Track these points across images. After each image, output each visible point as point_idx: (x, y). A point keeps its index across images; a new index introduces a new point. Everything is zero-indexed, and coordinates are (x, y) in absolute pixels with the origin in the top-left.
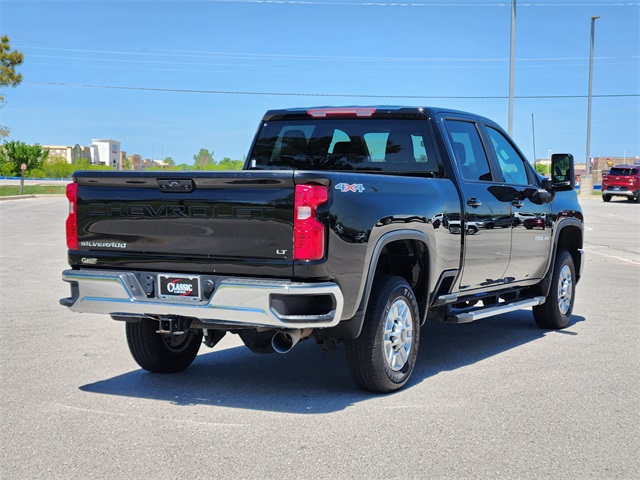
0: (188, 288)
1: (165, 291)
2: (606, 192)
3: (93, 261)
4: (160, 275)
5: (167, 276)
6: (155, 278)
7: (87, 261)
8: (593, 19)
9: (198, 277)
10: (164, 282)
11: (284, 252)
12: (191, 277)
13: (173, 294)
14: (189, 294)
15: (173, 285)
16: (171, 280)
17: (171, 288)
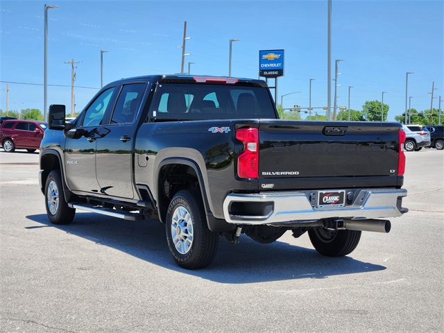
0: (336, 198)
1: (321, 203)
3: (270, 186)
4: (319, 192)
5: (324, 192)
7: (265, 186)
9: (344, 191)
10: (322, 195)
11: (394, 171)
12: (339, 191)
13: (326, 203)
14: (336, 203)
15: (327, 198)
16: (326, 194)
17: (325, 199)
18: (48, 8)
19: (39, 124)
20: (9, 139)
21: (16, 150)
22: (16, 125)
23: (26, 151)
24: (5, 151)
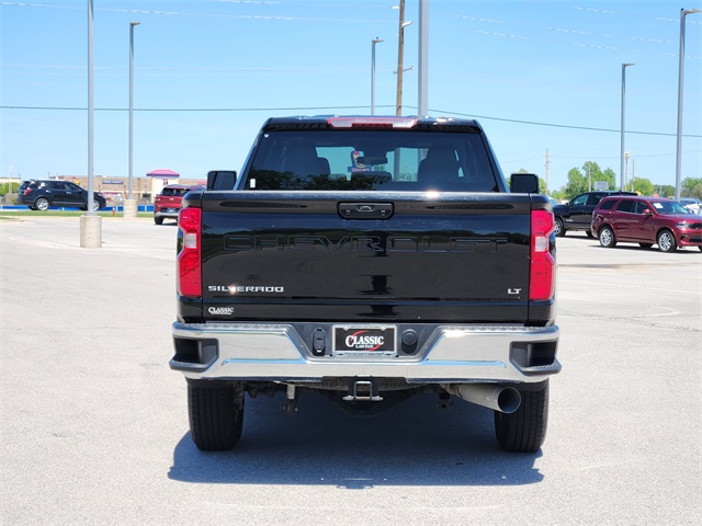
0: (377, 340)
2: (159, 214)
3: (227, 311)
4: (335, 326)
5: (346, 327)
6: (328, 330)
7: (215, 311)
8: (132, 25)
9: (394, 326)
10: (341, 335)
11: (518, 291)
12: (383, 327)
13: (354, 348)
14: (378, 348)
15: (355, 338)
16: (351, 332)
17: (351, 342)
18: (686, 13)
19: (652, 203)
20: (607, 226)
21: (618, 244)
22: (617, 204)
23: (638, 245)
24: (602, 246)
